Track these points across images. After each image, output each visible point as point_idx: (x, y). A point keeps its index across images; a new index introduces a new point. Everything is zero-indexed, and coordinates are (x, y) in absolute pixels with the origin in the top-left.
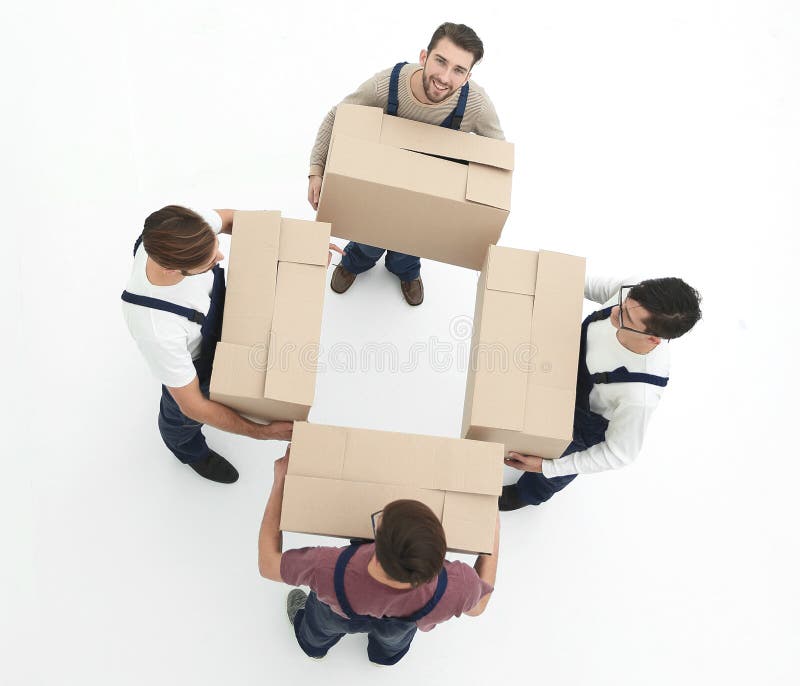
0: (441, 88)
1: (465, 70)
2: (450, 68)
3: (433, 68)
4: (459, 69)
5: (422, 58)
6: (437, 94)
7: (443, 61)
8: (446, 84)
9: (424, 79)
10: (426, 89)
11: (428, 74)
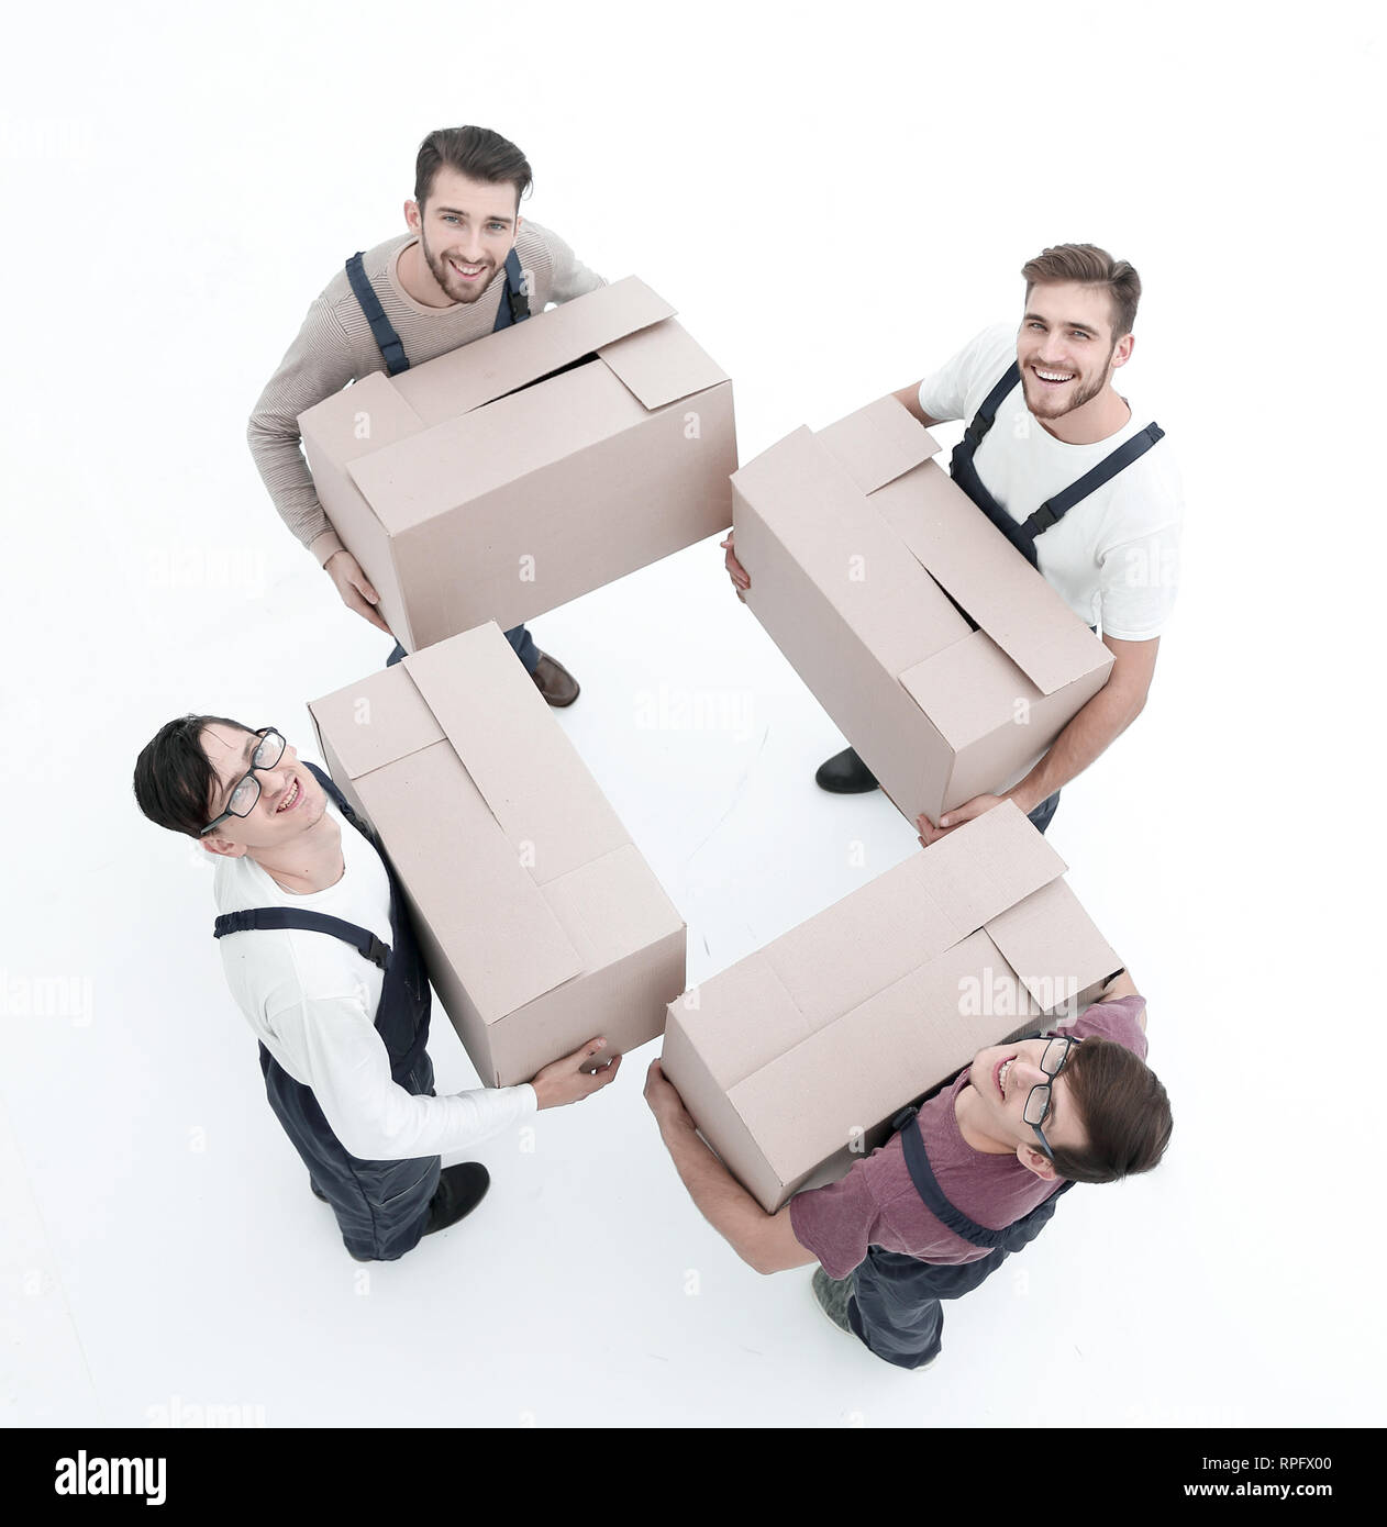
0: (471, 271)
1: (508, 221)
2: (476, 229)
3: (442, 237)
4: (494, 223)
5: (411, 219)
6: (467, 286)
7: (455, 217)
8: (479, 262)
9: (431, 263)
10: (442, 280)
11: (436, 251)
